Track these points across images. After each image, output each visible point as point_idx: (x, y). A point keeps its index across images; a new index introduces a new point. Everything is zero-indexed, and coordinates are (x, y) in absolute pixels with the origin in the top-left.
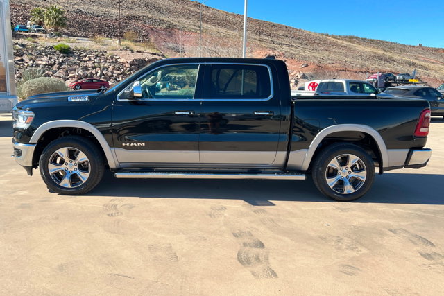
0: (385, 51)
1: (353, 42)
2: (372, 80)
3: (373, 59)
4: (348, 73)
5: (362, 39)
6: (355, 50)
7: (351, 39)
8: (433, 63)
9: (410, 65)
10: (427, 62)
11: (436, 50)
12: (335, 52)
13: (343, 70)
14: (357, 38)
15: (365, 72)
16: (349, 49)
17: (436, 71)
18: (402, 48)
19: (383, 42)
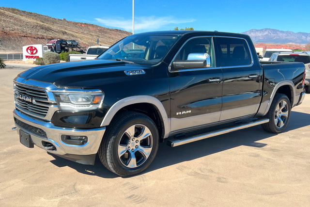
0: (43, 22)
1: (16, 13)
2: (51, 44)
3: (36, 28)
4: (29, 38)
5: (23, 11)
6: (20, 20)
7: (13, 10)
8: (77, 33)
9: (64, 34)
10: (73, 32)
11: (77, 24)
12: (4, 21)
13: (25, 36)
14: (18, 10)
15: (42, 38)
16: (16, 19)
17: (81, 39)
18: (54, 21)
19: (39, 15)
